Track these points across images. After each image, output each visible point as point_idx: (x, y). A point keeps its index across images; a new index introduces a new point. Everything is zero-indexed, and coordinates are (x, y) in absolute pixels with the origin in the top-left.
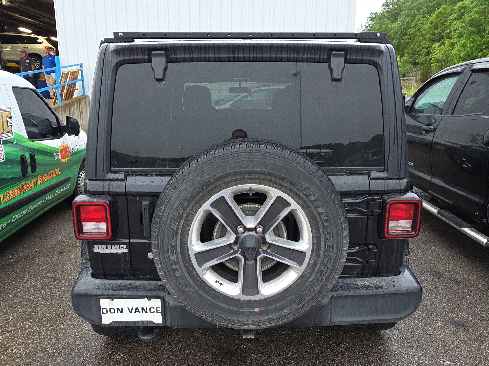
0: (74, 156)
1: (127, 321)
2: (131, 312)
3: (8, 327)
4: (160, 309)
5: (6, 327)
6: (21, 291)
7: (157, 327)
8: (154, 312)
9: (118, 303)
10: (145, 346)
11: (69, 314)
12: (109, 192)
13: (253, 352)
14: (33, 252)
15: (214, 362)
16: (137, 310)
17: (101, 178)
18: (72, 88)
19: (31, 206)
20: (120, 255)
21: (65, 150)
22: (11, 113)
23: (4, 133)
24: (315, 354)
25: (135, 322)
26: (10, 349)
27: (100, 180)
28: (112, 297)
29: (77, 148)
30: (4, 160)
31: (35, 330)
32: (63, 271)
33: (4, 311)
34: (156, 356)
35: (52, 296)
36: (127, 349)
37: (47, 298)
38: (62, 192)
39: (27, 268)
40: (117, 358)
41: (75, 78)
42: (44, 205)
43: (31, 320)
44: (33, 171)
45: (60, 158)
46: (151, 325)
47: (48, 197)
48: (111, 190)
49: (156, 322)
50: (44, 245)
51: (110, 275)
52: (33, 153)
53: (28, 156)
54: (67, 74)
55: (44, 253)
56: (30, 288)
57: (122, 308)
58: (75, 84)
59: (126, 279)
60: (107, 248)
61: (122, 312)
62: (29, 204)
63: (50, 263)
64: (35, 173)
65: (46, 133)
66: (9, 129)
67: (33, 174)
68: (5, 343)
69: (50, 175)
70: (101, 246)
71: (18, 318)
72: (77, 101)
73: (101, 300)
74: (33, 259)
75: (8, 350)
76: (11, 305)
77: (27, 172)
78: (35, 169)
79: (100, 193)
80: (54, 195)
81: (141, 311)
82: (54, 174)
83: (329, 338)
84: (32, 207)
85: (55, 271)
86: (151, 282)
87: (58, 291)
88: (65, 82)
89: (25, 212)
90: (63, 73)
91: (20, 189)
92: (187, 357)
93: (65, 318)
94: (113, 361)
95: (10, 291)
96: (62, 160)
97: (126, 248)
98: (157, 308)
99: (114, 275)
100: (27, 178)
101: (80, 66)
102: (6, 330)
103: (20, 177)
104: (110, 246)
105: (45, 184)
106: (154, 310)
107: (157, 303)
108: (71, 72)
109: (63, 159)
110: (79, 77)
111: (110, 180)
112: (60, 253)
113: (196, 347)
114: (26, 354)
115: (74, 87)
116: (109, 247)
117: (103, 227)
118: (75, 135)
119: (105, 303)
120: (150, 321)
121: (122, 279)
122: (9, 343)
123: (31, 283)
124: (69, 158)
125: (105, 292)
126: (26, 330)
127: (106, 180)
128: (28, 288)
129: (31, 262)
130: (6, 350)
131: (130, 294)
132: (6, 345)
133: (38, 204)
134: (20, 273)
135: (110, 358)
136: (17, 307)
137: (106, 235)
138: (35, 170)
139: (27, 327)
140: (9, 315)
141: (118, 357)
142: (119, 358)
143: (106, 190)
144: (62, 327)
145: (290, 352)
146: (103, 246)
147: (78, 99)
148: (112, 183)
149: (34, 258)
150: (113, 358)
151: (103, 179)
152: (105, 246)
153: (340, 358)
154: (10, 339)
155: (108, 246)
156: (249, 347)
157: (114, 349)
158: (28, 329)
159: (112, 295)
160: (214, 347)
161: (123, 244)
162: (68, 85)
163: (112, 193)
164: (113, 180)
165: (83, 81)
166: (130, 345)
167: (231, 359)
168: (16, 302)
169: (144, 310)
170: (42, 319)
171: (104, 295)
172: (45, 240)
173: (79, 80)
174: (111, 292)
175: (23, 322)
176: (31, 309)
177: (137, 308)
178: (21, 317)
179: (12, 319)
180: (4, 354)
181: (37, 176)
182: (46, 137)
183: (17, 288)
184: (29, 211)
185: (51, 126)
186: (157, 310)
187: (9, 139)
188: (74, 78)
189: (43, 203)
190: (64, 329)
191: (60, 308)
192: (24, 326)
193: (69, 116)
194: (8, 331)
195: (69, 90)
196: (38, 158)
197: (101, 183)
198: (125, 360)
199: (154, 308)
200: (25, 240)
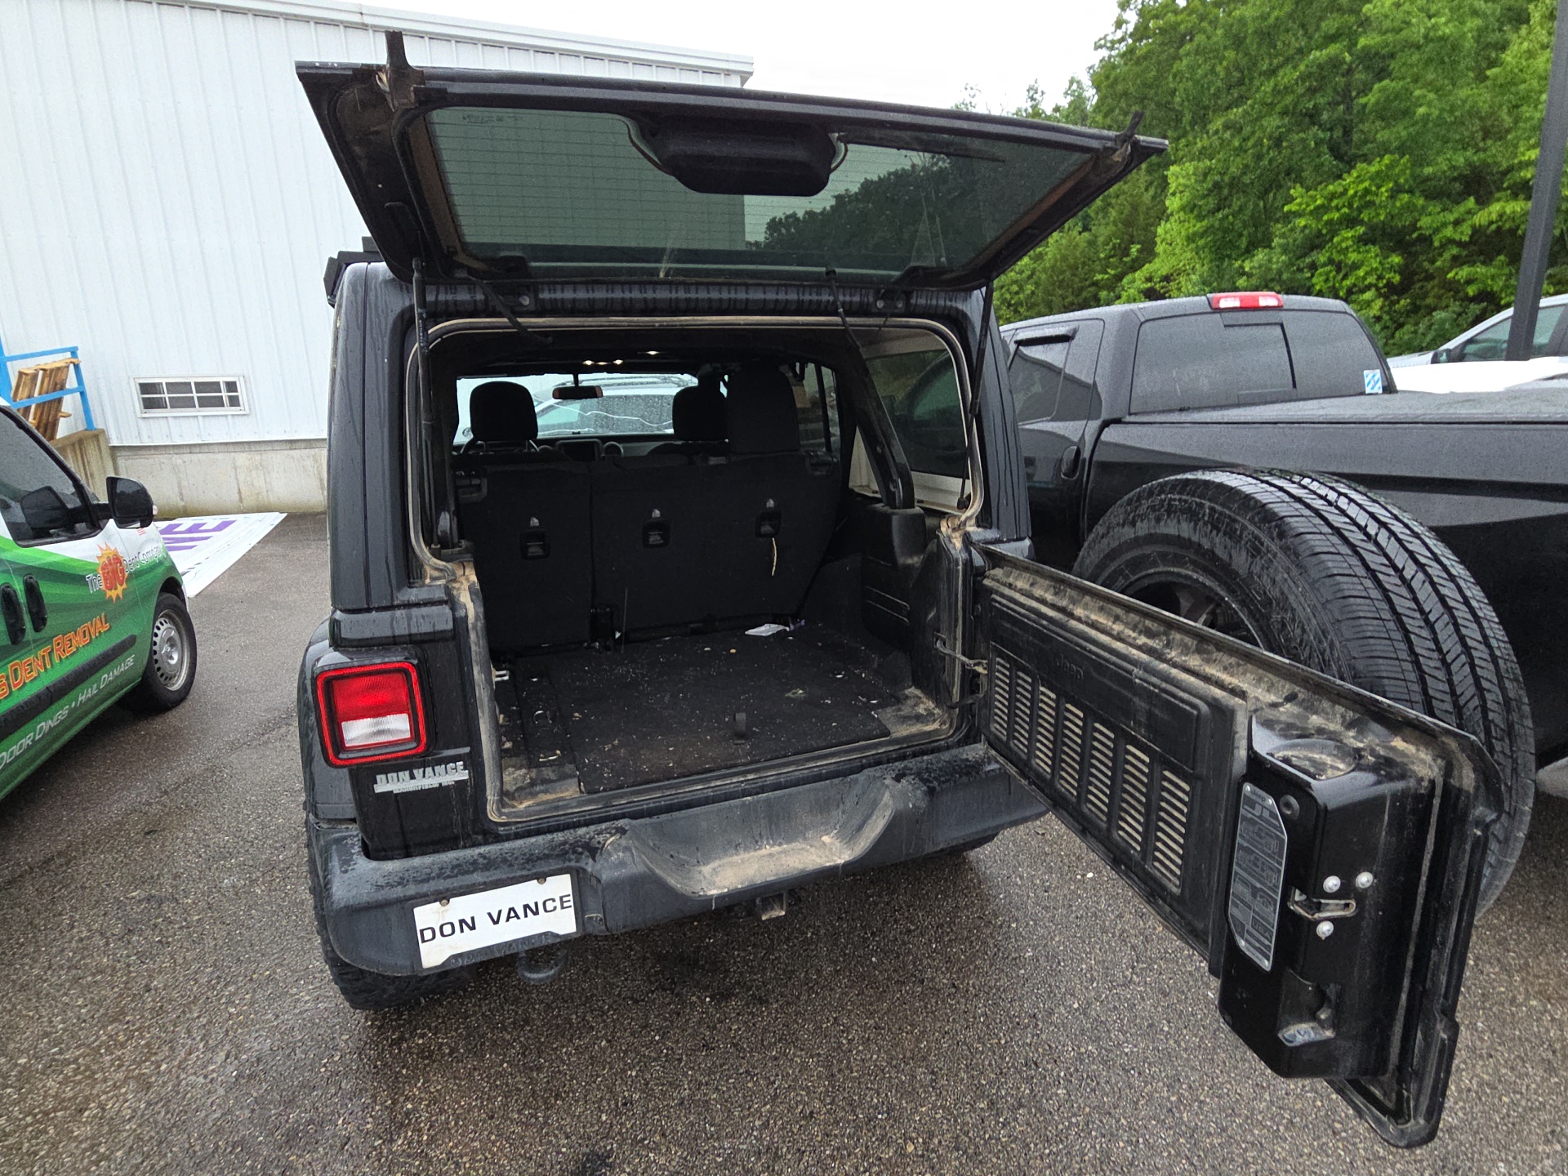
0: (135, 582)
1: (488, 947)
2: (496, 922)
3: (61, 1052)
4: (571, 898)
5: (54, 1054)
6: (63, 950)
7: (566, 942)
8: (555, 908)
9: (462, 907)
10: (480, 999)
11: (238, 976)
12: (410, 635)
13: (733, 948)
14: (62, 846)
15: (657, 989)
16: (512, 914)
17: (385, 603)
18: (52, 412)
19: (43, 724)
20: (448, 787)
21: (113, 565)
24: (858, 918)
25: (508, 944)
26: (92, 1105)
27: (379, 609)
28: (443, 897)
29: (141, 558)
31: (152, 1038)
32: (176, 877)
33: (31, 1014)
34: (516, 1013)
35: (168, 943)
36: (438, 1017)
37: (154, 952)
38: (117, 677)
39: (60, 890)
40: (418, 1044)
41: (60, 386)
42: (74, 716)
43: (127, 1018)
44: (37, 629)
45: (103, 587)
46: (550, 941)
47: (85, 694)
48: (414, 631)
49: (562, 932)
50: (89, 822)
51: (420, 845)
52: (33, 578)
53: (18, 587)
54: (35, 376)
55: (98, 842)
56: (88, 938)
57: (473, 919)
58: (59, 401)
59: (465, 847)
60: (412, 777)
61: (473, 928)
62: (38, 719)
63: (127, 864)
64: (46, 631)
65: (47, 525)
67: (38, 635)
68: (70, 1094)
69: (82, 634)
70: (395, 775)
71: (84, 1021)
72: (73, 445)
73: (417, 911)
74: (67, 864)
75: (86, 1110)
76: (47, 995)
77: (23, 631)
78: (44, 621)
79: (384, 641)
80: (98, 688)
81: (521, 913)
82: (92, 631)
83: (872, 882)
84: (45, 724)
85: (154, 880)
86: (533, 840)
87: (181, 928)
88: (29, 397)
89: (26, 741)
90: (21, 374)
91: (7, 679)
92: (592, 996)
93: (232, 988)
94: (411, 1054)
95: (27, 960)
96: (109, 593)
97: (465, 769)
98: (561, 898)
99: (434, 843)
100: (24, 647)
101: (69, 355)
102: (55, 1060)
103: (5, 647)
104: (421, 770)
105: (71, 659)
106: (554, 904)
107: (561, 885)
108: (44, 370)
109: (110, 589)
110: (71, 382)
111: (409, 605)
112: (148, 833)
113: (605, 970)
114: (149, 1104)
115: (58, 409)
116: (418, 772)
117: (398, 725)
118: (138, 525)
119: (426, 916)
120: (545, 934)
121: (455, 847)
122: (82, 1091)
123: (88, 925)
124: (124, 586)
125: (425, 888)
126: (123, 1045)
127: (399, 607)
128: (81, 940)
129: (65, 871)
130: (81, 1111)
131: (494, 878)
132: (75, 1097)
133: (59, 714)
134: (39, 906)
135: (400, 1049)
136: (66, 994)
137: (414, 745)
138: (44, 624)
139: (121, 1038)
140: (51, 1022)
141: (421, 1041)
142: (423, 1044)
143: (401, 630)
144: (232, 1010)
145: (809, 926)
146: (401, 774)
147: (75, 439)
148: (415, 611)
149: (70, 861)
150: (409, 1047)
151: (389, 604)
152: (407, 773)
153: (906, 914)
154: (80, 1082)
155: (415, 771)
156: (722, 939)
157: (403, 1025)
158: (127, 1041)
159: (447, 890)
160: (645, 959)
161: (454, 759)
162: (38, 406)
163: (419, 638)
164: (417, 605)
165: (83, 394)
166: (441, 1005)
167: (693, 973)
168: (59, 982)
169: (531, 910)
170: (161, 1007)
171: (425, 895)
172: (84, 809)
173: (72, 391)
174: (441, 885)
175: (104, 1027)
176: (116, 990)
177: (512, 909)
178: (92, 1017)
179: (65, 1030)
180: (80, 1122)
181: (49, 640)
182: (50, 536)
183: (45, 946)
184: (37, 738)
185: (63, 505)
186: (562, 902)
188: (56, 384)
189: (71, 712)
190: (238, 1014)
191: (206, 967)
192: (110, 1037)
193: (113, 475)
194: (67, 1063)
195: (44, 417)
196: (47, 589)
197: (387, 615)
198: (442, 1044)
199: (554, 900)
200: (22, 821)
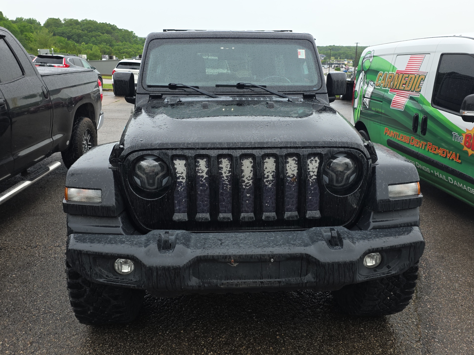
22: (425, 77)
23: (413, 92)
30: (403, 110)
44: (422, 133)
45: (463, 143)
52: (427, 117)
64: (425, 137)
66: (418, 90)
67: (422, 136)
69: (442, 151)
77: (417, 130)
82: (448, 155)
91: (410, 140)
96: (466, 148)
100: (417, 135)
103: (410, 130)
138: (425, 134)
181: (426, 141)
187: (415, 97)
